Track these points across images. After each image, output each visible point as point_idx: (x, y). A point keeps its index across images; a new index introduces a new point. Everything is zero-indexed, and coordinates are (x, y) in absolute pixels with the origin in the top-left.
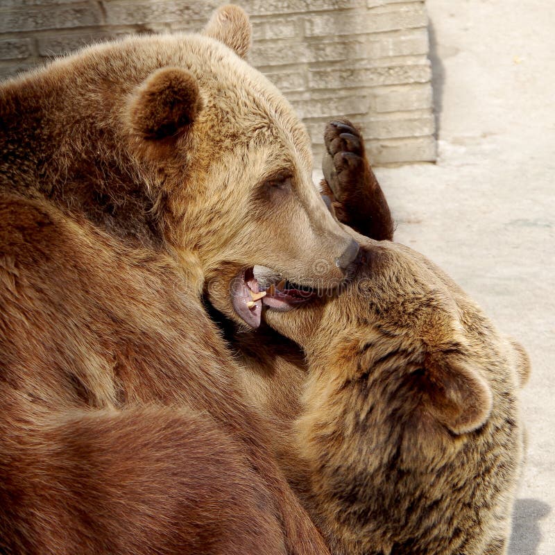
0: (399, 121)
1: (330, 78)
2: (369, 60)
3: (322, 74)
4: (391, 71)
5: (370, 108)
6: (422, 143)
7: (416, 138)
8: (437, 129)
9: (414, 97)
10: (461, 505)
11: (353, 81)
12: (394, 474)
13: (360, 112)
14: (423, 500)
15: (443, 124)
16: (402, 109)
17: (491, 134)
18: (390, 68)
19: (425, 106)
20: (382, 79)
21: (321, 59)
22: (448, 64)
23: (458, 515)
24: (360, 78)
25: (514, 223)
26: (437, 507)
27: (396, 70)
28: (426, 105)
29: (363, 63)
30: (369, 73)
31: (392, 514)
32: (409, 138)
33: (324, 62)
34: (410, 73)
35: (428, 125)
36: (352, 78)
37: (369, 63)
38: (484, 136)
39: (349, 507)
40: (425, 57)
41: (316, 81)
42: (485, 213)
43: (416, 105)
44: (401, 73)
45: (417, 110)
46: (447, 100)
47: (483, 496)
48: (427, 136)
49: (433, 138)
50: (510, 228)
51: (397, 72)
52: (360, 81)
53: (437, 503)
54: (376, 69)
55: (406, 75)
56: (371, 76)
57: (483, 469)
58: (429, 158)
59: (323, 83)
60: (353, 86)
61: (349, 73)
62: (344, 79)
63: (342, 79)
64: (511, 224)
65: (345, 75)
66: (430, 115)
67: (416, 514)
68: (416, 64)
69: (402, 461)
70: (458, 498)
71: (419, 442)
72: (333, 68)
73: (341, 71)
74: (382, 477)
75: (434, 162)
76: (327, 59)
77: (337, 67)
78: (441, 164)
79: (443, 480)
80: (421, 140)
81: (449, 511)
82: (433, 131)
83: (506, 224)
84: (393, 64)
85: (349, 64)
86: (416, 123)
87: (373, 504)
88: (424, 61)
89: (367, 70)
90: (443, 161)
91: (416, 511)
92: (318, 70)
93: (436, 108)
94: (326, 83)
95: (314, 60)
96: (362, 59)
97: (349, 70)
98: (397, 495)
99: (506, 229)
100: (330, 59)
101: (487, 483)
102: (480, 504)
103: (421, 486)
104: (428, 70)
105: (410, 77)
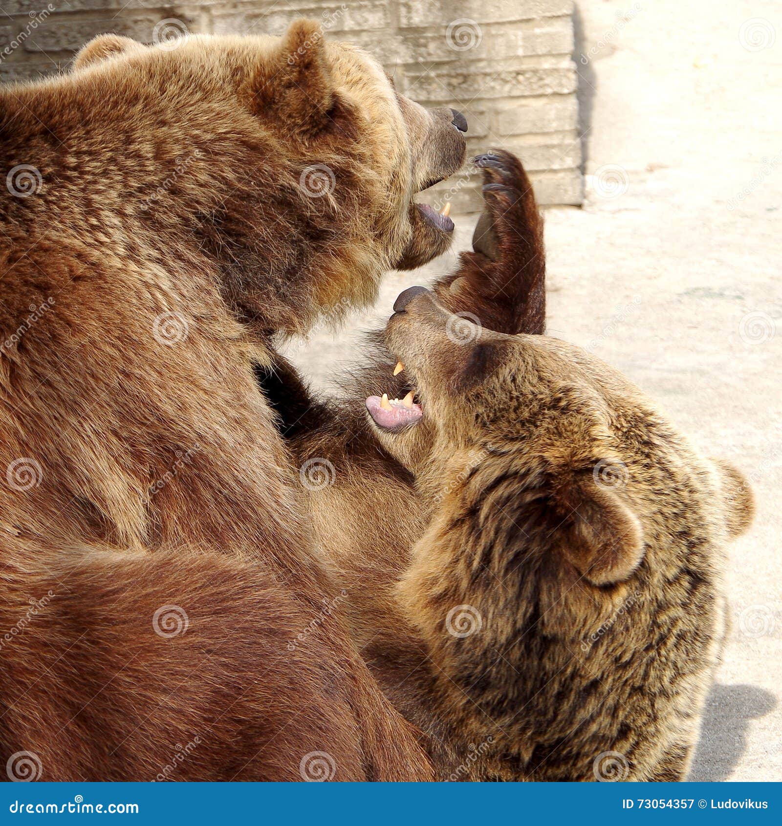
0: (531, 147)
1: (434, 86)
2: (490, 61)
3: (423, 80)
4: (521, 78)
5: (490, 128)
6: (563, 178)
7: (554, 171)
8: (585, 159)
9: (552, 114)
10: (628, 690)
11: (467, 90)
12: (536, 643)
13: (476, 134)
14: (577, 680)
15: (592, 152)
16: (535, 130)
17: (661, 167)
18: (518, 73)
19: (567, 127)
20: (507, 88)
21: (421, 59)
22: (600, 67)
23: (625, 703)
24: (476, 86)
25: (691, 293)
26: (596, 690)
27: (527, 75)
28: (569, 125)
29: (482, 64)
30: (488, 79)
31: (536, 703)
32: (543, 171)
33: (426, 64)
34: (548, 81)
35: (572, 153)
36: (464, 86)
37: (489, 65)
38: (651, 169)
39: (479, 696)
40: (568, 58)
41: (415, 91)
42: (650, 278)
43: (554, 125)
44: (534, 80)
45: (557, 132)
46: (599, 118)
47: (660, 679)
48: (571, 170)
49: (578, 173)
50: (685, 299)
51: (528, 79)
52: (476, 91)
53: (595, 685)
54: (499, 74)
55: (541, 83)
56: (492, 84)
57: (656, 637)
58: (573, 200)
59: (424, 93)
60: (466, 97)
61: (460, 80)
62: (454, 87)
63: (451, 88)
64: (687, 293)
65: (455, 81)
66: (575, 139)
67: (569, 701)
68: (554, 67)
69: (543, 624)
70: (624, 679)
71: (563, 595)
72: (439, 72)
73: (449, 76)
74: (519, 649)
75: (579, 206)
76: (430, 59)
77: (444, 70)
78: (589, 209)
79: (601, 650)
80: (561, 175)
81: (611, 696)
82: (578, 162)
83: (680, 295)
84: (524, 67)
85: (461, 67)
86: (554, 151)
87: (511, 690)
88: (567, 64)
89: (486, 75)
90: (592, 204)
91: (568, 698)
92: (418, 74)
93: (583, 130)
94: (429, 93)
95: (411, 61)
96: (480, 60)
97: (461, 75)
98: (542, 674)
99: (680, 301)
100: (435, 59)
101: (663, 659)
102: (655, 690)
103: (573, 660)
104: (573, 76)
105: (547, 85)
